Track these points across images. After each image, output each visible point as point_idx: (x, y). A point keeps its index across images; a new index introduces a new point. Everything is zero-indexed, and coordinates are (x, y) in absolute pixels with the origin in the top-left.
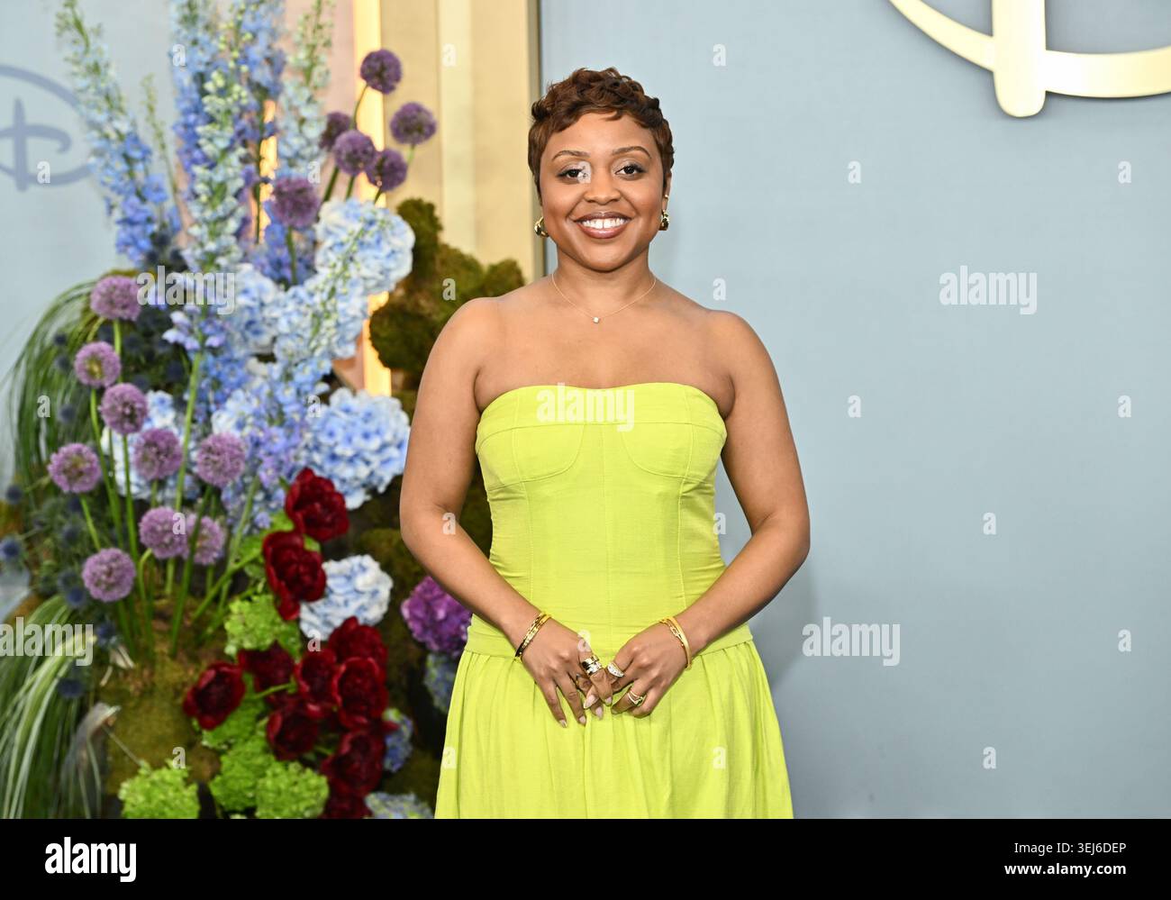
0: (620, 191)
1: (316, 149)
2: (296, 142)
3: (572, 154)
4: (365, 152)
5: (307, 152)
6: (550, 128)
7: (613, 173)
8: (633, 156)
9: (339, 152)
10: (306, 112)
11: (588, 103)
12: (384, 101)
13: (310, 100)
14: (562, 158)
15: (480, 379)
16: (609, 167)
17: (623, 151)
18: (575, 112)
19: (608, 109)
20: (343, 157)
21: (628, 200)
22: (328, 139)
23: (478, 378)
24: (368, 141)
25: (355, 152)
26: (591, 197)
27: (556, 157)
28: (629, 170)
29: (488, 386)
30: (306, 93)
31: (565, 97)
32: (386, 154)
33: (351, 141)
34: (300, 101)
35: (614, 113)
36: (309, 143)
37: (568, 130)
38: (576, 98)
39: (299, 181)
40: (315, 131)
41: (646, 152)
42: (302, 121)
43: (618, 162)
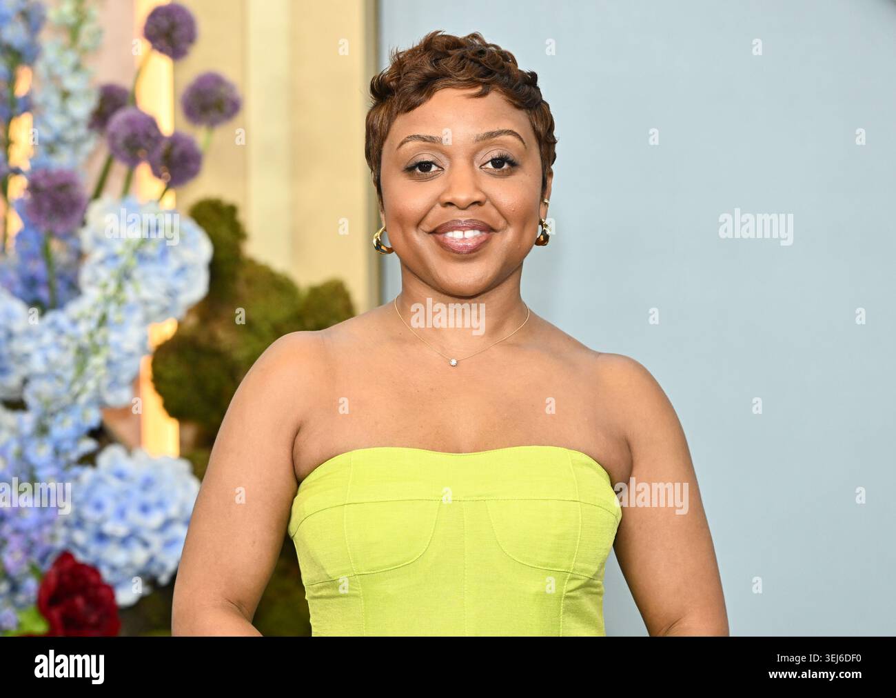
0: (484, 193)
1: (82, 131)
2: (57, 122)
3: (424, 139)
4: (148, 136)
5: (71, 135)
6: (395, 109)
7: (477, 166)
8: (502, 144)
9: (113, 137)
10: (71, 83)
11: (445, 75)
12: (175, 71)
13: (77, 68)
14: (410, 145)
15: (301, 437)
16: (472, 158)
17: (491, 135)
18: (427, 86)
19: (471, 83)
20: (120, 142)
21: (494, 205)
22: (100, 119)
23: (298, 437)
24: (152, 123)
25: (134, 136)
26: (448, 198)
27: (402, 143)
28: (498, 162)
29: (311, 447)
30: (71, 58)
31: (415, 68)
32: (175, 140)
33: (130, 122)
34: (63, 68)
35: (479, 89)
36: (75, 123)
37: (418, 110)
38: (428, 69)
39: (61, 173)
40: (82, 108)
41: (521, 139)
42: (66, 95)
43: (484, 151)
